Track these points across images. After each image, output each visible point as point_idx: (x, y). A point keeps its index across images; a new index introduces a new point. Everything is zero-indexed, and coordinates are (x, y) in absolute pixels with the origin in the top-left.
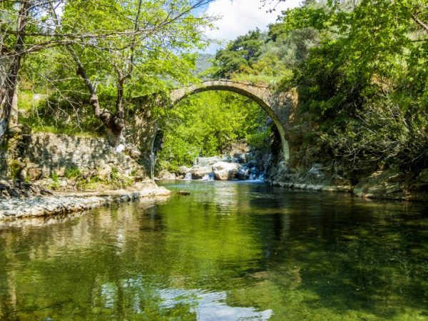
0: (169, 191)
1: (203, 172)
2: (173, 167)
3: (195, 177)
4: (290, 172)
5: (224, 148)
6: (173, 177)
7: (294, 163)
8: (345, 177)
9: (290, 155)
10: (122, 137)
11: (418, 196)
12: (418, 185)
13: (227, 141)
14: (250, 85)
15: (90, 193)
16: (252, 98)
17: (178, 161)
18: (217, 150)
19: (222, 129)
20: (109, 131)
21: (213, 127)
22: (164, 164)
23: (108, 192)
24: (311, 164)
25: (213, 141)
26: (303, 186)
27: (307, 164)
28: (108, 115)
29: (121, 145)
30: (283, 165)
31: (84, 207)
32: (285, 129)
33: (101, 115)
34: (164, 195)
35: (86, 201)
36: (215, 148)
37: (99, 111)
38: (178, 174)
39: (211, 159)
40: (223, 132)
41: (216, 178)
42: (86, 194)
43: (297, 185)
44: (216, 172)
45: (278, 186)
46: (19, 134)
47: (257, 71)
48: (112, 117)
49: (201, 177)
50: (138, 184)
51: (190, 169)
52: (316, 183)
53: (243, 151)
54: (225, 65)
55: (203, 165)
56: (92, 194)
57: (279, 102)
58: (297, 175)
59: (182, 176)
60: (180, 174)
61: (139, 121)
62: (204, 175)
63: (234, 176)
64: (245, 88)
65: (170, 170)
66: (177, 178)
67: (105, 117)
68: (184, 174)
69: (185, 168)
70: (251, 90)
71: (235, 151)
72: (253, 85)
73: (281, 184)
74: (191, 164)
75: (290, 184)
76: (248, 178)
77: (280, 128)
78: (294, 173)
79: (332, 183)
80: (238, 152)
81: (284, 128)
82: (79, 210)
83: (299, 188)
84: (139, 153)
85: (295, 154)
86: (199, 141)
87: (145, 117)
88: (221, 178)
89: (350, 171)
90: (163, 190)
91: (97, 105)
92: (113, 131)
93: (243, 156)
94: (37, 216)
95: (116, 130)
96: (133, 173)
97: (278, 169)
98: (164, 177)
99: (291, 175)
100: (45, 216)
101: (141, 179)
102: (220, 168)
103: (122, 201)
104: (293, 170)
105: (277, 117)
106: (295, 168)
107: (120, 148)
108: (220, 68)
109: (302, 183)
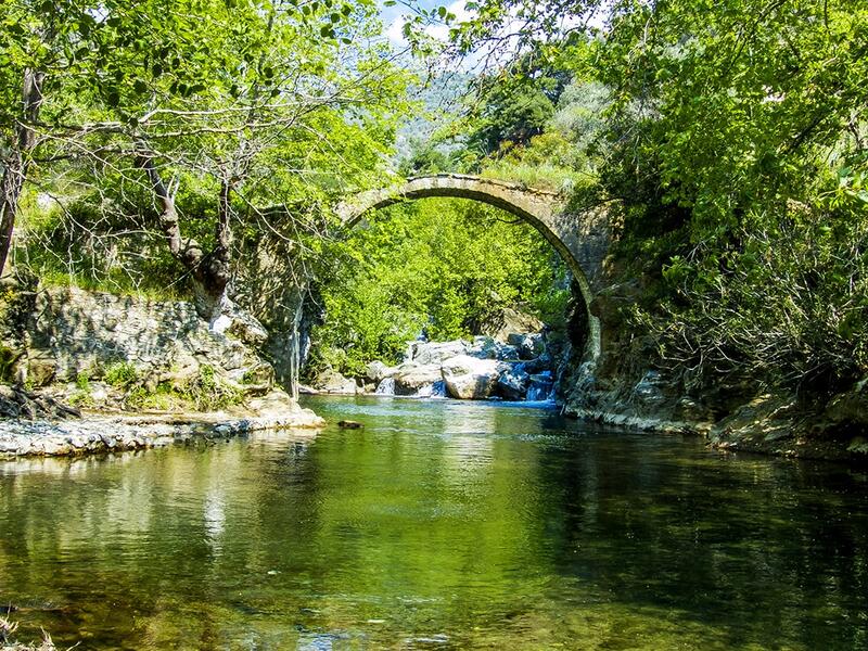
0: (319, 420)
1: (421, 379)
2: (352, 364)
3: (402, 389)
4: (598, 388)
5: (485, 321)
6: (350, 387)
7: (608, 367)
8: (704, 402)
9: (602, 350)
10: (225, 300)
11: (818, 449)
12: (822, 426)
13: (492, 302)
14: (518, 188)
15: (154, 418)
16: (522, 217)
17: (365, 349)
18: (463, 325)
19: (481, 275)
20: (200, 288)
21: (458, 272)
22: (332, 355)
23: (188, 415)
24: (640, 372)
25: (455, 303)
26: (619, 419)
27: (632, 371)
28: (197, 253)
29: (224, 317)
30: (587, 369)
31: (141, 443)
32: (593, 290)
33: (183, 252)
34: (308, 427)
35: (143, 431)
36: (459, 321)
37: (179, 241)
38: (363, 379)
39: (447, 347)
40: (484, 281)
41: (451, 393)
42: (147, 418)
43: (609, 417)
44: (451, 379)
45: (573, 416)
46: (15, 289)
47: (537, 155)
48: (207, 258)
49: (414, 390)
50: (256, 403)
51: (394, 369)
52: (645, 414)
53: (531, 329)
54: (498, 113)
55: (429, 359)
56: (158, 418)
57: (580, 227)
58: (613, 394)
59: (372, 386)
60: (368, 381)
61: (267, 260)
62: (421, 385)
63: (491, 391)
64: (505, 196)
65: (344, 369)
66: (360, 390)
67: (191, 258)
68: (377, 382)
69: (381, 368)
70: (518, 199)
71: (513, 327)
72: (525, 190)
73: (581, 413)
74: (397, 356)
75: (597, 415)
76: (522, 395)
77: (585, 288)
78: (608, 390)
79: (676, 417)
80: (519, 330)
81: (590, 286)
82: (131, 448)
83: (613, 424)
84: (264, 334)
85: (610, 348)
86: (419, 303)
87: (281, 252)
88: (461, 394)
89: (713, 392)
90: (308, 417)
91: (175, 231)
92: (207, 288)
93: (528, 342)
94: (55, 456)
95: (215, 286)
96: (246, 378)
97: (577, 379)
98: (329, 387)
99: (601, 393)
100: (69, 456)
101: (263, 391)
102: (457, 371)
103: (219, 435)
104: (605, 382)
105: (577, 264)
106: (609, 378)
107: (222, 324)
108: (486, 121)
109: (619, 412)
